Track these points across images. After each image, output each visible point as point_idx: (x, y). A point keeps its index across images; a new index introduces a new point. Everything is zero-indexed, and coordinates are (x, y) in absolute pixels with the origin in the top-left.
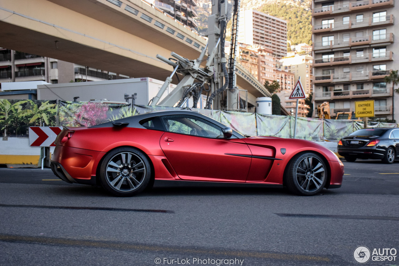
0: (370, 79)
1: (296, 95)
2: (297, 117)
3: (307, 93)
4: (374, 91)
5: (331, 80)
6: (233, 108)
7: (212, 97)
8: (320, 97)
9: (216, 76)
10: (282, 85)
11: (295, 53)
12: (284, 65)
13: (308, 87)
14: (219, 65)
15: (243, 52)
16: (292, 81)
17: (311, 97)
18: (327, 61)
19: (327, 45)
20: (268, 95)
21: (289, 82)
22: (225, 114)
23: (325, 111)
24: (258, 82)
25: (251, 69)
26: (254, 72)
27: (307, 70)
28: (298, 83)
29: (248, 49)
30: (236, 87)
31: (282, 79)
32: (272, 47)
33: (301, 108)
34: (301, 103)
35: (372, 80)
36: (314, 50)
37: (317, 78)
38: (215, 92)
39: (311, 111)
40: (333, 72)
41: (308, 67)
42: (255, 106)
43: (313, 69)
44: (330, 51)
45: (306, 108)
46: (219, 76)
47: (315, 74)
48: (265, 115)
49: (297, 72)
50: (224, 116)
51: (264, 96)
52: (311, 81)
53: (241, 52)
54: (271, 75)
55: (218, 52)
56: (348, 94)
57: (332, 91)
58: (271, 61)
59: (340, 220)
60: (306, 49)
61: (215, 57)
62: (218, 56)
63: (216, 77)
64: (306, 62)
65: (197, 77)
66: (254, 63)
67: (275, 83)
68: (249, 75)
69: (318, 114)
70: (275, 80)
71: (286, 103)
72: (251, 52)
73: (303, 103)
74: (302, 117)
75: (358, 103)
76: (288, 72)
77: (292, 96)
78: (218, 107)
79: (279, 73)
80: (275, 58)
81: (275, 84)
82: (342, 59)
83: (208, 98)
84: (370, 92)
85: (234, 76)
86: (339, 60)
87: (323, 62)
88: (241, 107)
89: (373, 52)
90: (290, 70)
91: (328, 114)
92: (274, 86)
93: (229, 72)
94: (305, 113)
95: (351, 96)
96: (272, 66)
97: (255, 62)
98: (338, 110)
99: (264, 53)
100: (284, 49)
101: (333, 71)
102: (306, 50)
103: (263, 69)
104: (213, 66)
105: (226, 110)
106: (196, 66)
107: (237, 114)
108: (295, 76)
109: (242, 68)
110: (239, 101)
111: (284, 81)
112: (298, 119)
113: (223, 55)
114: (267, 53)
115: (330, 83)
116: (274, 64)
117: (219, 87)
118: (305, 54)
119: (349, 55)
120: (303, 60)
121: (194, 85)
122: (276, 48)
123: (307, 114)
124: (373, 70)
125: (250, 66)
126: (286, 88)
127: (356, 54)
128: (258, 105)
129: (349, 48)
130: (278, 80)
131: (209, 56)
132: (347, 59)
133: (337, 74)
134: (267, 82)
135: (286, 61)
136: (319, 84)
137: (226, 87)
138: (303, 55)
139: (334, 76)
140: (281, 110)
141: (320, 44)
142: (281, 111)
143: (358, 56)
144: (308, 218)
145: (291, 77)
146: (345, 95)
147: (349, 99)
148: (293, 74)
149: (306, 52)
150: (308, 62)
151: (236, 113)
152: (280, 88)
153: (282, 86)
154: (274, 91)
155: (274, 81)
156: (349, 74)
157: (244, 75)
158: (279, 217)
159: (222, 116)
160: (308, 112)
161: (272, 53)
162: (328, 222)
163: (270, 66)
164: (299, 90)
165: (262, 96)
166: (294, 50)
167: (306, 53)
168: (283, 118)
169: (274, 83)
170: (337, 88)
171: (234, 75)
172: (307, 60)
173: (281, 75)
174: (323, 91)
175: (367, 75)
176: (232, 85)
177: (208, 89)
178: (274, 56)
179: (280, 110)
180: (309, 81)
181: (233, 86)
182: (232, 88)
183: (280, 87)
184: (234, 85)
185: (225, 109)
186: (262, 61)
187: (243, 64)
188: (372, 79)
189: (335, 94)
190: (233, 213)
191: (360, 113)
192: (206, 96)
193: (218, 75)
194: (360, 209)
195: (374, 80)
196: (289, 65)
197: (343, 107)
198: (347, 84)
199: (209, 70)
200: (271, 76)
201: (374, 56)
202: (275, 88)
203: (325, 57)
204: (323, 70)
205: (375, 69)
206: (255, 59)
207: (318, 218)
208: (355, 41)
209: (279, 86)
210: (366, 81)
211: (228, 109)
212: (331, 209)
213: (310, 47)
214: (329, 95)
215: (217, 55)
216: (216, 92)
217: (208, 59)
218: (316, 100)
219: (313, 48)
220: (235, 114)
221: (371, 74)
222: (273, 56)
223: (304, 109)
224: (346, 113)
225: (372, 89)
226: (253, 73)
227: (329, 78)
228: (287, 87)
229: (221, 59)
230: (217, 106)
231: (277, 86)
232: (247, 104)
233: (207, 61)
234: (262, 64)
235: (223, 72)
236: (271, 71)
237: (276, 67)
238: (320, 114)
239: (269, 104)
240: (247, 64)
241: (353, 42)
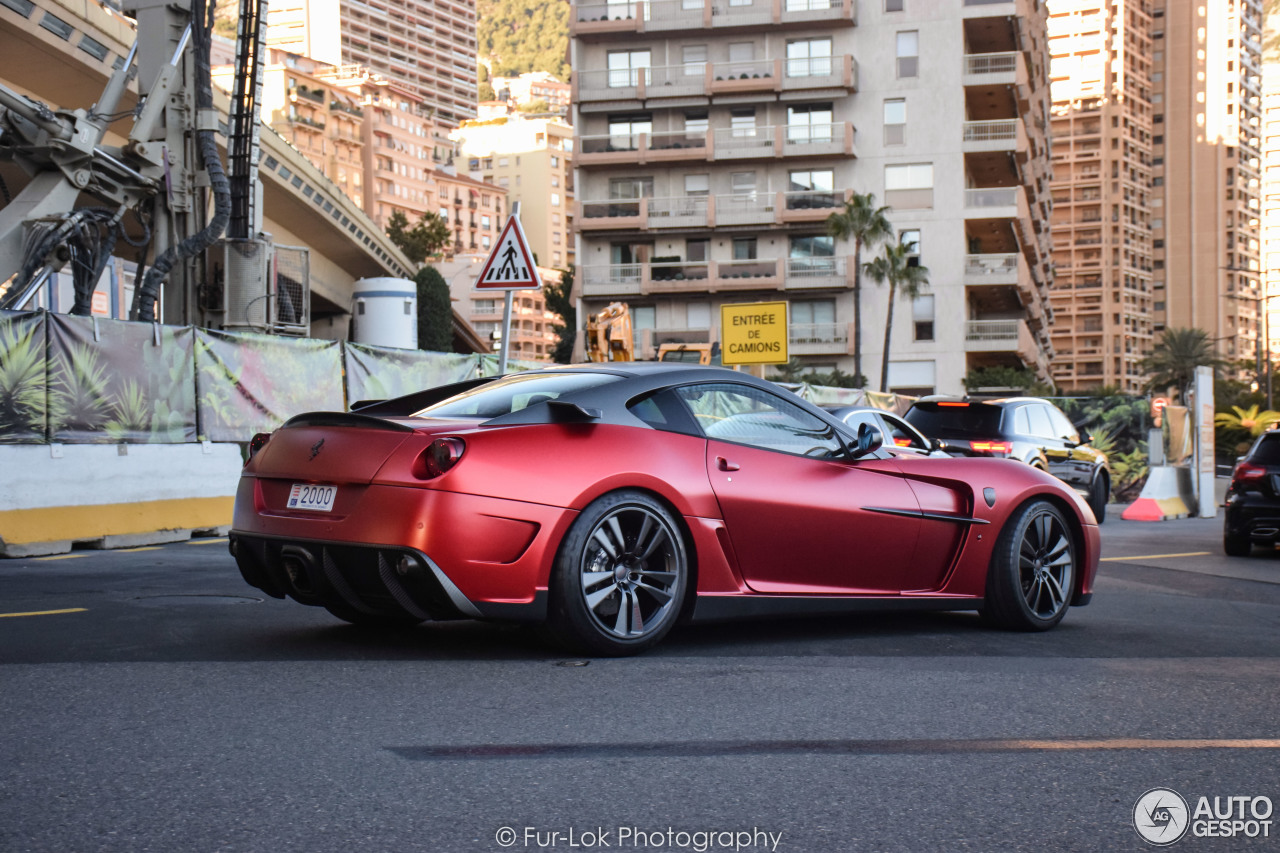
0: (781, 222)
1: (503, 276)
2: (506, 361)
3: (555, 267)
4: (794, 267)
5: (639, 221)
6: (247, 320)
7: (161, 273)
8: (602, 283)
9: (175, 182)
10: (458, 231)
11: (510, 110)
12: (467, 152)
13: (559, 243)
14: (189, 140)
15: (302, 91)
16: (498, 218)
17: (568, 280)
18: (627, 145)
19: (627, 84)
20: (404, 269)
21: (485, 221)
22: (212, 343)
23: (614, 336)
24: (363, 217)
25: (333, 164)
26: (346, 175)
27: (554, 175)
28: (512, 228)
29: (323, 79)
30: (262, 234)
31: (457, 210)
32: (417, 80)
33: (534, 326)
34: (533, 305)
35: (788, 227)
36: (577, 100)
37: (590, 211)
38: (170, 251)
39: (570, 335)
40: (650, 191)
41: (557, 167)
42: (351, 311)
43: (576, 175)
44: (638, 106)
45: (552, 324)
46: (189, 184)
47: (583, 195)
48: (382, 350)
49: (518, 184)
50: (209, 352)
51: (388, 275)
52: (570, 219)
53: (294, 90)
54: (417, 190)
55: (184, 83)
56: (702, 275)
57: (646, 261)
58: (414, 133)
59: (632, 763)
60: (551, 93)
61: (170, 105)
62: (182, 100)
63: (174, 189)
64: (552, 145)
65: (90, 182)
66: (349, 139)
67: (432, 221)
68: (323, 188)
69: (590, 351)
70: (433, 212)
71: (474, 303)
72: (332, 95)
73: (538, 306)
74: (537, 358)
75: (731, 311)
76: (482, 179)
77: (489, 278)
78: (185, 312)
79: (445, 185)
80: (431, 123)
81: (432, 226)
82: (682, 143)
83: (140, 272)
84: (779, 270)
85: (251, 189)
86: (671, 144)
87: (611, 149)
88: (283, 316)
89: (787, 122)
90: (488, 173)
91: (625, 352)
92: (429, 236)
93: (231, 171)
94: (546, 343)
95: (713, 282)
96: (421, 154)
97: (353, 136)
98: (669, 337)
99: (385, 101)
100: (467, 89)
101: (648, 184)
102: (550, 97)
103: (385, 164)
104: (163, 140)
105: (221, 328)
106: (86, 138)
107: (265, 344)
108: (507, 198)
109: (294, 158)
110: (272, 292)
111: (465, 216)
112: (509, 366)
113: (204, 101)
114: (397, 99)
115: (637, 229)
116: (426, 148)
117: (191, 232)
118: (547, 113)
119: (706, 128)
120: (540, 136)
121: (79, 216)
122: (435, 85)
123: (555, 349)
124: (790, 190)
125: (329, 148)
126: (473, 245)
127: (730, 124)
128: (362, 308)
129: (705, 102)
130: (443, 213)
131: (144, 99)
132: (700, 143)
133: (662, 198)
134: (399, 220)
135: (474, 139)
136: (597, 234)
137: (220, 233)
138: (540, 117)
139: (651, 205)
140: (455, 330)
141: (601, 79)
142: (455, 334)
143: (735, 134)
144: (514, 761)
145: (492, 202)
146: (691, 278)
147: (707, 293)
148: (502, 190)
149: (549, 105)
150: (559, 147)
151: (262, 338)
152: (452, 245)
153: (458, 236)
154: (428, 254)
155: (429, 216)
156: (706, 200)
157: (303, 186)
158: (403, 761)
159: (200, 350)
160: (558, 339)
161: (417, 102)
162: (588, 772)
163: (412, 152)
164: (513, 255)
165: (379, 272)
166: (505, 96)
167: (551, 109)
168: (451, 362)
169: (427, 224)
170: (662, 251)
171: (253, 186)
172: (553, 138)
173: (457, 193)
174: (613, 261)
175: (770, 205)
176: (247, 226)
177: (142, 238)
178: (425, 113)
179: (451, 330)
180: (564, 221)
181: (250, 230)
182: (246, 236)
183: (453, 238)
184: (253, 227)
185: (215, 323)
186: (380, 134)
187: (303, 138)
188: (786, 223)
189: (657, 274)
190: (212, 756)
191: (739, 350)
192: (135, 265)
193: (183, 182)
194: (714, 716)
195: (793, 227)
196: (487, 155)
197: (687, 324)
198: (698, 239)
199: (146, 157)
200: (416, 197)
201: (793, 135)
202: (430, 242)
203: (619, 131)
204: (613, 182)
205: (795, 186)
206: (350, 121)
207: (551, 760)
208: (726, 77)
209: (449, 235)
210: (765, 228)
211: (226, 322)
212: (608, 718)
213: (566, 89)
214: (635, 277)
215: (178, 96)
216: (176, 250)
217: (139, 112)
218: (585, 297)
219: (572, 90)
220: (256, 343)
221: (784, 205)
222: (421, 116)
223: (544, 327)
224: (690, 347)
225: (787, 258)
226: (344, 179)
227: (633, 210)
228: (477, 241)
229: (196, 114)
230: (182, 308)
231: (438, 233)
232: (306, 304)
233: (135, 118)
234: (380, 144)
235: (206, 169)
236: (416, 173)
237: (436, 158)
238: (598, 349)
239: (407, 305)
240: (317, 141)
241: (719, 79)
